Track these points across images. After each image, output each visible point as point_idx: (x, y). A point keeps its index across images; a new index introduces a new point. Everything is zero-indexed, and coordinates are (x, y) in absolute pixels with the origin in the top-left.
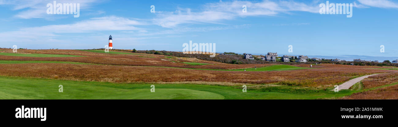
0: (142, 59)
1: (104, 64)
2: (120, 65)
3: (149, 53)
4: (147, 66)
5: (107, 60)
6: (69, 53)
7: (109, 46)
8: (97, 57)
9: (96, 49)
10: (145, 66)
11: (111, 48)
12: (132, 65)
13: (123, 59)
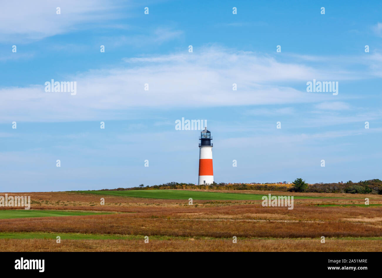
0: (330, 212)
1: (184, 236)
2: (246, 236)
3: (357, 192)
4: (351, 236)
5: (193, 221)
6: (43, 205)
7: (201, 172)
8: (154, 214)
9: (148, 188)
10: (344, 235)
11: (209, 180)
12: (292, 236)
13: (254, 215)
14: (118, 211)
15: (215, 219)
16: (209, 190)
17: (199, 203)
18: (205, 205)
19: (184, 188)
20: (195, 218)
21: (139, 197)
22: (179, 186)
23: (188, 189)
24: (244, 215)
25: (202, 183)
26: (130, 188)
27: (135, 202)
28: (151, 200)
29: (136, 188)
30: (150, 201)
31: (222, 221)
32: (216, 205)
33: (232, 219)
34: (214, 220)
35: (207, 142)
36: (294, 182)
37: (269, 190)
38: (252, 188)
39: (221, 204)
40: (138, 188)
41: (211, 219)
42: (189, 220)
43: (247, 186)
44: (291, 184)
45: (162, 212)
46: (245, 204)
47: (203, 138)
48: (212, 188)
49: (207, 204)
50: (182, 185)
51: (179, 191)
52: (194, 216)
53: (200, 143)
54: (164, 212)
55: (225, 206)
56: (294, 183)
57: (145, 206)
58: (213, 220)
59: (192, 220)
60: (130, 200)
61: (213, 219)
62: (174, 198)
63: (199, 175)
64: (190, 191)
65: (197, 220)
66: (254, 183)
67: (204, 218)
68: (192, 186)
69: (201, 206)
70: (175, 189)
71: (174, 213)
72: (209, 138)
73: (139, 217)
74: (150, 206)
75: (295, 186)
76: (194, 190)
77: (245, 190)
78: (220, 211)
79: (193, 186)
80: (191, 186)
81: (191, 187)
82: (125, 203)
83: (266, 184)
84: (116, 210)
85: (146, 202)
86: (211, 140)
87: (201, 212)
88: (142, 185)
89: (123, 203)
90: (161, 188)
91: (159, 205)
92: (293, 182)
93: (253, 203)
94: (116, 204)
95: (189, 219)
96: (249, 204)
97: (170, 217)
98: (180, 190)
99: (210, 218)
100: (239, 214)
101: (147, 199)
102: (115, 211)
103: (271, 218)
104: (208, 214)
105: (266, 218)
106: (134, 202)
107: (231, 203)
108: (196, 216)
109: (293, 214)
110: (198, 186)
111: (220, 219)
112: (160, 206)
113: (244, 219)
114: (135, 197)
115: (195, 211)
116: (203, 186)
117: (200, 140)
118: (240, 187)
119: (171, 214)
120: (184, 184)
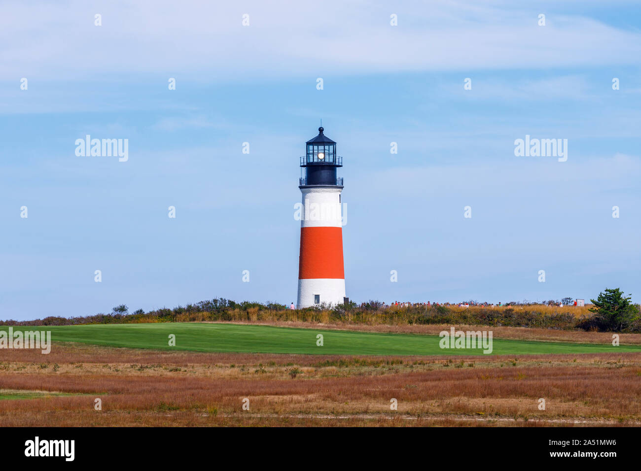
7: (307, 269)
11: (330, 291)
13: (477, 402)
14: (50, 390)
15: (357, 413)
16: (331, 323)
17: (302, 365)
18: (319, 369)
19: (254, 318)
20: (293, 412)
21: (114, 346)
22: (237, 310)
23: (264, 320)
24: (447, 401)
25: (308, 302)
26: (84, 316)
27: (102, 362)
28: (150, 354)
29: (103, 317)
30: (147, 357)
31: (379, 421)
32: (355, 369)
33: (408, 413)
34: (353, 416)
35: (325, 174)
36: (596, 300)
37: (519, 324)
38: (465, 318)
39: (371, 368)
40: (109, 316)
41: (344, 413)
42: (275, 416)
43: (448, 311)
44: (585, 305)
45: (189, 392)
46: (444, 369)
47: (311, 161)
48: (340, 318)
49: (329, 368)
50: (246, 307)
51: (238, 327)
52: (292, 406)
53: (304, 176)
54: (195, 391)
55: (383, 373)
56: (597, 304)
57: (134, 373)
58: (350, 417)
59: (287, 415)
60: (86, 356)
61: (350, 414)
62: (221, 347)
63: (301, 277)
64: (272, 327)
65: (300, 416)
66: (471, 304)
67: (322, 410)
68: (277, 310)
69: (309, 372)
70: (225, 320)
71: (227, 395)
72: (331, 161)
73: (120, 408)
74: (150, 372)
75: (600, 313)
76: (283, 324)
77: (443, 323)
78: (370, 389)
79: (281, 312)
80: (274, 312)
81: (276, 315)
82: (72, 363)
83: (508, 305)
84: (44, 385)
85: (137, 361)
86: (337, 168)
87: (312, 393)
88: (122, 309)
89: (64, 363)
90: (182, 316)
91: (176, 370)
92: (593, 301)
93: (471, 365)
94: (42, 367)
95: (277, 413)
96: (459, 367)
97: (217, 408)
98: (242, 323)
99: (340, 411)
100: (432, 397)
101: (139, 352)
102: (41, 389)
103: (529, 410)
104: (334, 400)
105: (516, 411)
106: (96, 360)
107: (400, 367)
108: (297, 405)
109: (599, 400)
110: (297, 312)
111: (373, 413)
112: (180, 375)
113: (447, 414)
114: (100, 345)
115: (293, 390)
116: (313, 313)
117: (304, 169)
118: (428, 314)
119: (219, 399)
120: (254, 305)
